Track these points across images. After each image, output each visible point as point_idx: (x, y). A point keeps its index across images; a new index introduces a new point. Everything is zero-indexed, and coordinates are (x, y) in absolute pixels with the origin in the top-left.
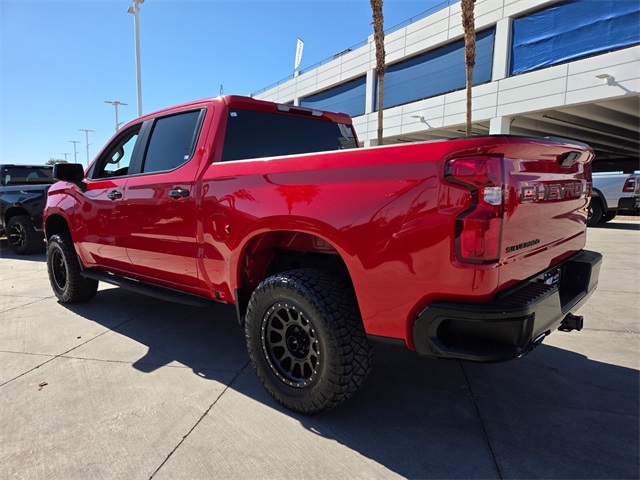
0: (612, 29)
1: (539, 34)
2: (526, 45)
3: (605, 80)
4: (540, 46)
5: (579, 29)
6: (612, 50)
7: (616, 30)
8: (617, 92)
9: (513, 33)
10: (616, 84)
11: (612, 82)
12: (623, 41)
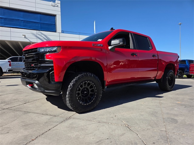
0: (23, 23)
8: (27, 40)
11: (25, 37)
12: (27, 27)
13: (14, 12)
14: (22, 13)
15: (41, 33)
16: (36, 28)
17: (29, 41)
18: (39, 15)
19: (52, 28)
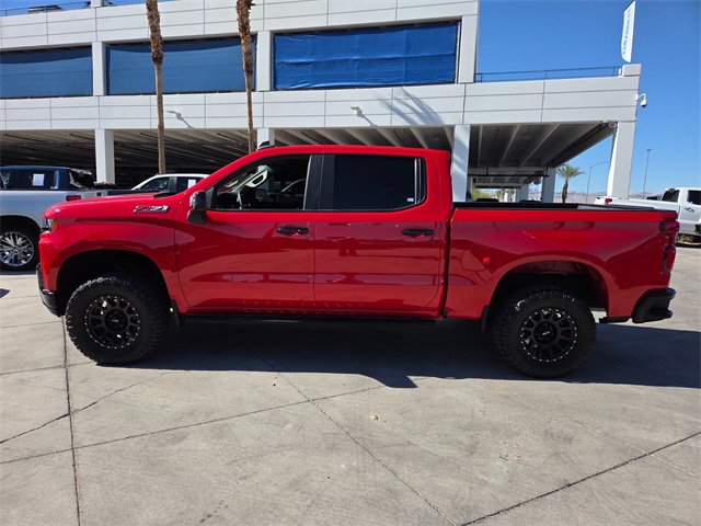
0: (358, 68)
1: (299, 56)
2: (288, 64)
3: (355, 112)
4: (301, 68)
5: (333, 61)
6: (359, 87)
7: (361, 71)
8: (363, 123)
9: (275, 49)
10: (363, 116)
11: (360, 114)
12: (367, 81)
13: (338, 37)
14: (357, 38)
15: (407, 94)
16: (393, 79)
17: (369, 125)
18: (405, 31)
19: (441, 70)
